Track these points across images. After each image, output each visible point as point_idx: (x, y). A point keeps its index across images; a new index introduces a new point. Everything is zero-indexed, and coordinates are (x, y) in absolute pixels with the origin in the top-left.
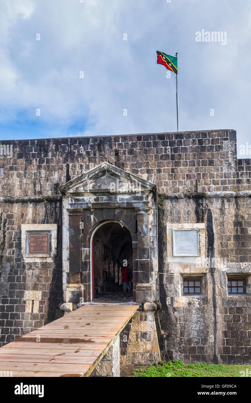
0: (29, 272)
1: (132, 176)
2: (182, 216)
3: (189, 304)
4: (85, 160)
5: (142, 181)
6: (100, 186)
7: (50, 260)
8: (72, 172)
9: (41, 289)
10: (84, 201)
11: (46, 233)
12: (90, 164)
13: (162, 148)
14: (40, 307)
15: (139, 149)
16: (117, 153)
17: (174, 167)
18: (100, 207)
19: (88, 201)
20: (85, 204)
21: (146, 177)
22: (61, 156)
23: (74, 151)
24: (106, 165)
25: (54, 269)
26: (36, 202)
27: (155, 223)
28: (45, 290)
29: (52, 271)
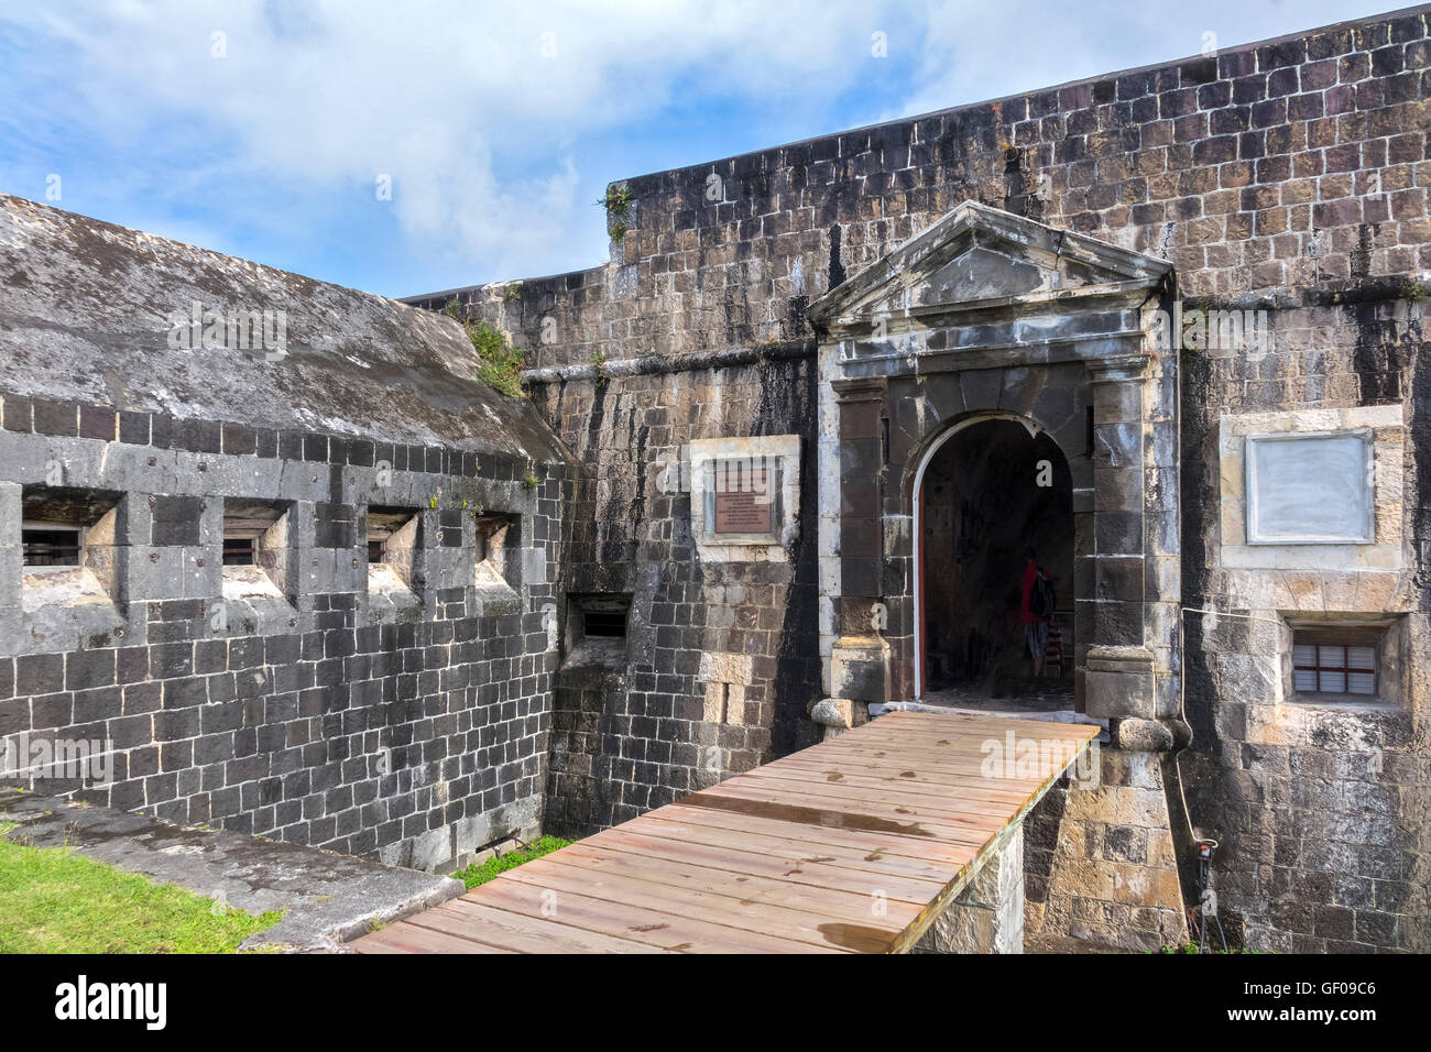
0: (715, 594)
1: (1074, 239)
2: (1289, 381)
3: (1321, 735)
4: (894, 205)
5: (1115, 254)
6: (948, 292)
7: (778, 556)
8: (850, 254)
9: (750, 650)
10: (892, 349)
12: (913, 216)
13: (1201, 117)
14: (747, 705)
15: (1102, 136)
16: (1013, 163)
17: (1257, 184)
18: (948, 366)
19: (904, 349)
20: (894, 360)
21: (1132, 239)
22: (813, 202)
23: (858, 177)
24: (973, 212)
25: (791, 585)
26: (733, 365)
27: (1167, 414)
28: (764, 651)
29: (784, 592)
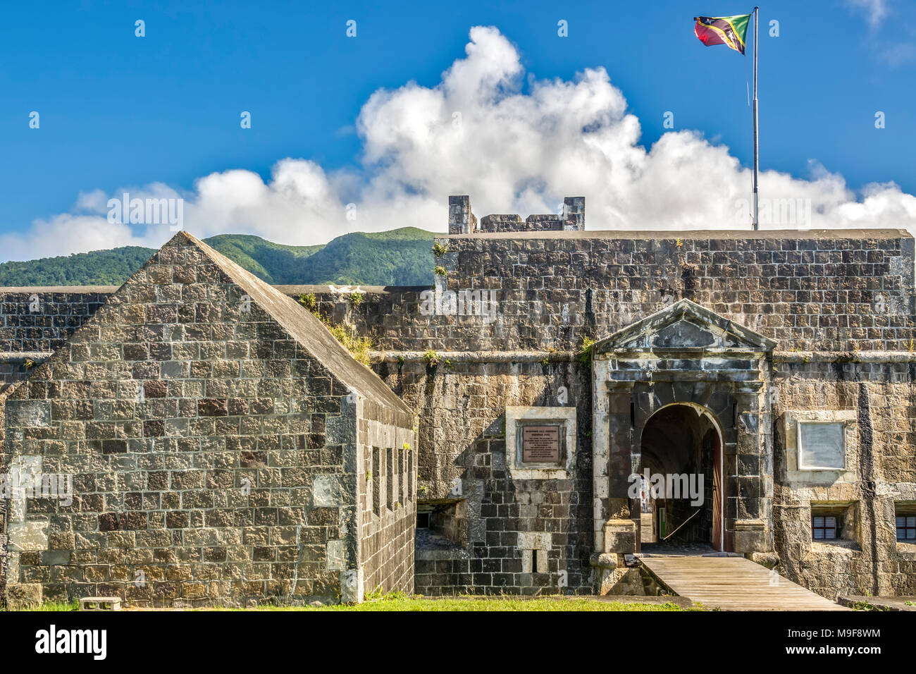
0: (524, 498)
2: (811, 396)
4: (623, 284)
5: (752, 335)
6: (668, 340)
7: (563, 476)
8: (597, 306)
9: (549, 530)
10: (639, 367)
11: (554, 424)
12: (633, 291)
13: (774, 266)
14: (549, 561)
15: (729, 266)
16: (686, 272)
17: (797, 302)
18: (667, 379)
19: (645, 367)
20: (639, 372)
21: (742, 320)
22: (575, 274)
23: (602, 264)
25: (572, 492)
26: (525, 362)
27: (768, 410)
28: (558, 530)
29: (568, 496)
